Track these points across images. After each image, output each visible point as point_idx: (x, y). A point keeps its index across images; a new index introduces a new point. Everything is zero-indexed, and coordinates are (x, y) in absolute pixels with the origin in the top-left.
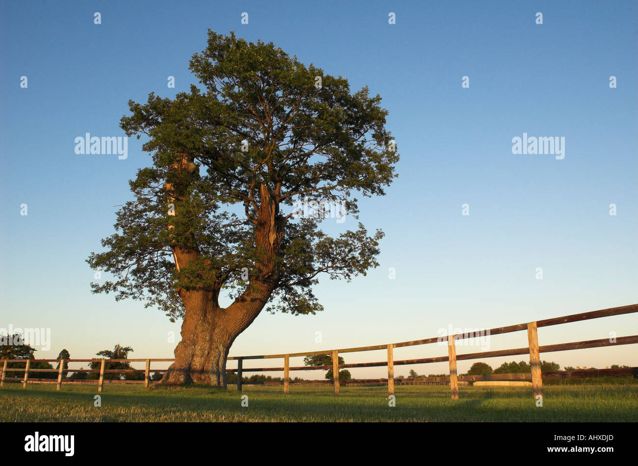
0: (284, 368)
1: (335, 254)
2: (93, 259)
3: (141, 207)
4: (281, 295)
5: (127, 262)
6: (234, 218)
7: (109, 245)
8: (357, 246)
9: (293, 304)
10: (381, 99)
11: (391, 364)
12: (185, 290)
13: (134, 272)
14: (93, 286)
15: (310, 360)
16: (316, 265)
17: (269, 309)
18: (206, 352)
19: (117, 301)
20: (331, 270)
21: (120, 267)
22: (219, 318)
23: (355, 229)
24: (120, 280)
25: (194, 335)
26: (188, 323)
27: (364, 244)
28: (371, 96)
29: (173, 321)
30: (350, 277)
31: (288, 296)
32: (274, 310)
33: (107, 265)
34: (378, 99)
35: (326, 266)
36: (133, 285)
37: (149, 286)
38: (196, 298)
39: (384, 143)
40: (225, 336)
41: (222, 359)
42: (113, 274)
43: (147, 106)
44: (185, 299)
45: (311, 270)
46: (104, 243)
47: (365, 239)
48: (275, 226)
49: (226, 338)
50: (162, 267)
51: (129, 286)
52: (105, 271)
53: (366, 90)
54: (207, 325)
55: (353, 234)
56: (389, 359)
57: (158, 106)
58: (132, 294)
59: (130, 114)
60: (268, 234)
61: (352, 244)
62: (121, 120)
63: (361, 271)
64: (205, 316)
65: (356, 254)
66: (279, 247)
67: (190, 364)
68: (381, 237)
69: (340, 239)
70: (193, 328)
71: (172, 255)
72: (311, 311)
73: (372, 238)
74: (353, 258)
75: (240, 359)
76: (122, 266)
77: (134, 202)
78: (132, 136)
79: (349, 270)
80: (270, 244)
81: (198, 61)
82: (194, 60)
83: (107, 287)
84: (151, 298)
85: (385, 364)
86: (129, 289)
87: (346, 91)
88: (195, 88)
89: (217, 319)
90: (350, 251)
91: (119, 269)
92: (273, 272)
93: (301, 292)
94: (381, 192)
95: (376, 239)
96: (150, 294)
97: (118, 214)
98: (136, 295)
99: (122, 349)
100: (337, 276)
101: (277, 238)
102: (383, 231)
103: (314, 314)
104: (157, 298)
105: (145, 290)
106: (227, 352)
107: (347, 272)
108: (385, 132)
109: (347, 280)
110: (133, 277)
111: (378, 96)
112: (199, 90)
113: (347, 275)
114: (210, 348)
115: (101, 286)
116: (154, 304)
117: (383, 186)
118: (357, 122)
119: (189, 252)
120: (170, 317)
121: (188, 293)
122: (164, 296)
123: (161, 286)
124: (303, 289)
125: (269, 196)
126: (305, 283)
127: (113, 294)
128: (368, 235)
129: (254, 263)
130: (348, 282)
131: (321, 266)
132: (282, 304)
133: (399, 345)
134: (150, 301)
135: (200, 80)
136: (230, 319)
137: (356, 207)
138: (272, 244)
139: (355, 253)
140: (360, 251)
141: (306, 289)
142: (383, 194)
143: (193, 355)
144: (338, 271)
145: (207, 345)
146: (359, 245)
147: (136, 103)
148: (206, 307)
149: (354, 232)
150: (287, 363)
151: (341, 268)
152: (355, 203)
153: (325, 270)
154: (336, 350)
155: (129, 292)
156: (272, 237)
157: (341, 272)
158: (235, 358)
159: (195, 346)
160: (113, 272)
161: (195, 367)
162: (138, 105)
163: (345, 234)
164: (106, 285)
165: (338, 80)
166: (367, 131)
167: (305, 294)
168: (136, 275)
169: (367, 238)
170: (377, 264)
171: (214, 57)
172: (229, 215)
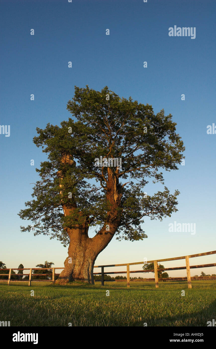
0: (126, 272)
1: (152, 205)
2: (21, 213)
3: (45, 184)
4: (124, 230)
5: (39, 214)
6: (94, 187)
7: (29, 206)
8: (164, 200)
9: (130, 235)
10: (172, 116)
11: (188, 268)
12: (69, 229)
13: (43, 220)
14: (21, 228)
15: (146, 267)
16: (142, 212)
17: (117, 238)
18: (82, 263)
19: (35, 236)
20: (150, 215)
21: (35, 217)
22: (88, 244)
23: (163, 190)
24: (35, 224)
25: (75, 254)
26: (71, 247)
27: (168, 198)
28: (166, 115)
29: (65, 246)
30: (162, 218)
31: (127, 231)
32: (121, 239)
33: (29, 216)
34: (171, 116)
35: (148, 212)
36: (43, 227)
37: (52, 227)
38: (75, 233)
39: (175, 141)
40: (92, 253)
41: (90, 267)
42: (32, 221)
43: (46, 130)
44: (70, 234)
45: (140, 215)
46: (26, 205)
47: (168, 196)
48: (117, 190)
49: (92, 255)
50: (58, 217)
51: (41, 228)
52: (28, 220)
53: (163, 111)
54: (82, 248)
55: (162, 193)
56: (187, 265)
57: (52, 130)
58: (43, 232)
59: (38, 135)
60: (113, 195)
61: (161, 199)
62: (34, 139)
63: (168, 215)
64: (81, 242)
65: (165, 205)
66: (120, 202)
67: (73, 270)
68: (178, 194)
69: (155, 196)
70: (74, 250)
71: (63, 210)
72: (141, 238)
73: (173, 195)
74: (163, 207)
75: (103, 267)
76: (37, 217)
77: (41, 181)
78: (40, 147)
79: (161, 214)
80: (115, 201)
81: (71, 105)
82: (69, 104)
83: (29, 228)
84: (53, 234)
85: (184, 268)
86: (41, 229)
87: (152, 113)
88: (71, 119)
89: (87, 244)
90: (161, 203)
91: (35, 218)
92: (117, 217)
93: (135, 228)
94: (176, 168)
95: (175, 196)
96: (53, 232)
97: (34, 189)
98: (45, 232)
99: (48, 263)
100: (155, 218)
101: (118, 197)
102: (179, 191)
103: (142, 240)
104: (56, 234)
105: (50, 230)
106: (93, 263)
107: (160, 215)
108: (175, 135)
109: (160, 220)
110: (43, 223)
111: (170, 115)
112: (73, 120)
113: (160, 217)
114: (84, 261)
115: (26, 228)
116: (55, 237)
117: (177, 165)
118: (160, 130)
119: (70, 208)
120: (63, 244)
121: (71, 230)
122: (60, 233)
123: (58, 227)
124: (136, 226)
125: (113, 174)
126: (137, 223)
127: (32, 232)
128: (170, 193)
129: (107, 212)
130: (161, 221)
131: (145, 212)
132: (124, 235)
133: (193, 256)
134: (53, 236)
135: (73, 114)
136: (94, 244)
137: (162, 177)
138: (116, 201)
139: (163, 204)
140: (166, 203)
141: (137, 226)
142: (177, 169)
143: (74, 265)
144: (155, 215)
145: (82, 259)
146: (166, 199)
147: (40, 129)
148: (81, 238)
149: (162, 192)
150: (128, 269)
151: (156, 213)
152: (161, 175)
153: (147, 215)
154: (155, 260)
155: (41, 231)
156: (116, 197)
157: (157, 215)
158: (99, 267)
159: (75, 260)
160: (32, 220)
161: (76, 272)
162: (41, 130)
163: (157, 194)
164: (28, 227)
165: (146, 106)
166: (166, 135)
167: (137, 229)
168: (44, 221)
169: (170, 195)
170: (177, 210)
171: (78, 100)
172: (91, 185)
